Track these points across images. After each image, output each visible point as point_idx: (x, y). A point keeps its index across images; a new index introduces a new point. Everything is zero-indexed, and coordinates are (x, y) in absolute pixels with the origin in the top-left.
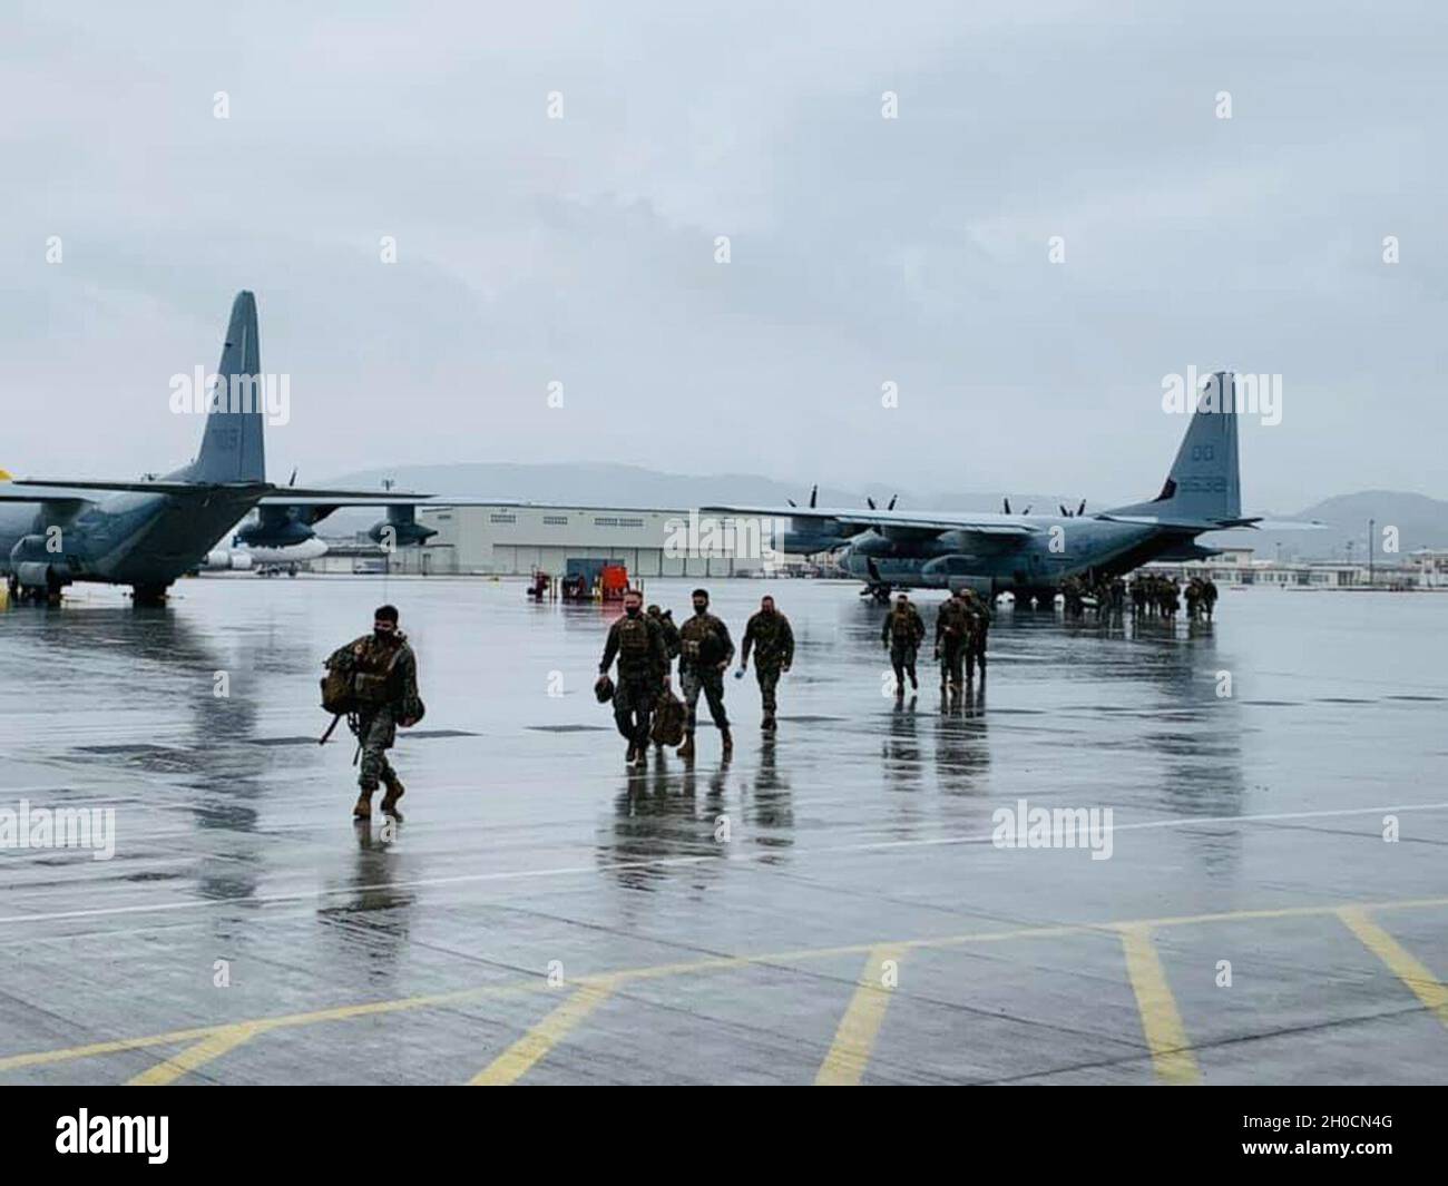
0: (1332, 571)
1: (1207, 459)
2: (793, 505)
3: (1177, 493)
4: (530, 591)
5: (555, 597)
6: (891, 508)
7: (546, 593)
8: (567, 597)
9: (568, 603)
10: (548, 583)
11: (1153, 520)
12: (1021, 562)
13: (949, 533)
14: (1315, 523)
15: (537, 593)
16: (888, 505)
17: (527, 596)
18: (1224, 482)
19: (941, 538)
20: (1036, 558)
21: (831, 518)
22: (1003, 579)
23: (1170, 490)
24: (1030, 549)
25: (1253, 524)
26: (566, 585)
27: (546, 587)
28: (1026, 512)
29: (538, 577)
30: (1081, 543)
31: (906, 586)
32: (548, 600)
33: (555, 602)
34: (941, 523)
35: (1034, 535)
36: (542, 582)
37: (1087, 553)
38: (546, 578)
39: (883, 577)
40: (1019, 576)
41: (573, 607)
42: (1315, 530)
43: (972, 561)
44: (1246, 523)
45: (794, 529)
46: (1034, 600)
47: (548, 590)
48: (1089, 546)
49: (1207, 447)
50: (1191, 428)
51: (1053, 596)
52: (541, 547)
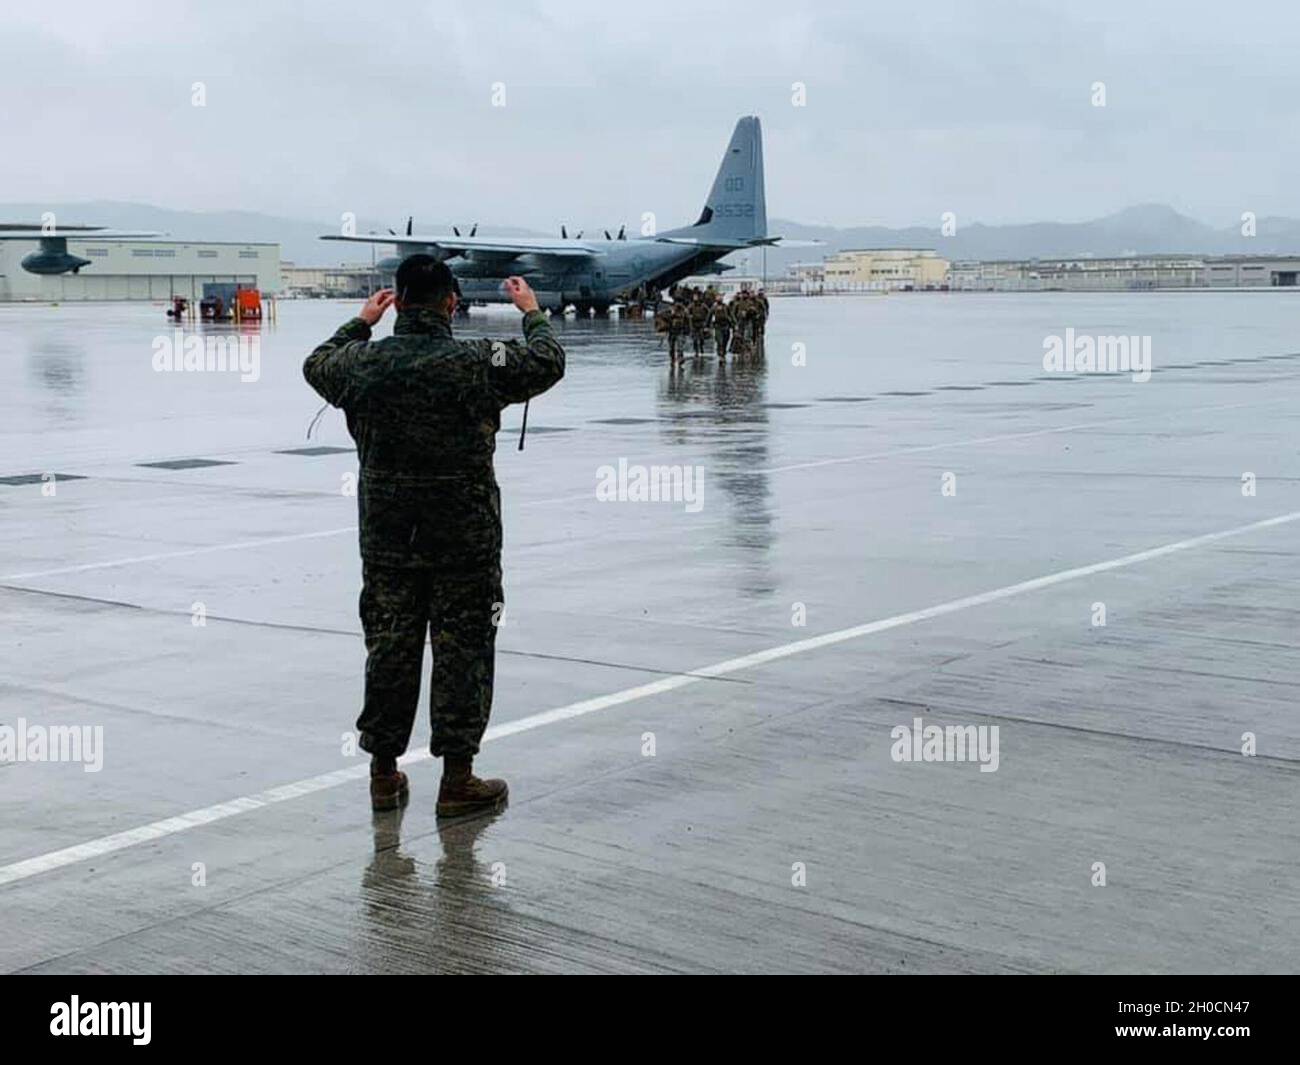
0: (738, 282)
1: (737, 190)
2: (393, 233)
3: (713, 218)
4: (170, 313)
5: (194, 318)
6: (473, 234)
7: (184, 314)
8: (205, 318)
9: (207, 322)
10: (185, 305)
11: (694, 241)
12: (586, 279)
13: (525, 256)
14: (816, 241)
15: (176, 314)
16: (470, 232)
17: (167, 317)
18: (752, 208)
19: (519, 259)
20: (598, 275)
21: (433, 244)
22: (569, 294)
23: (707, 215)
24: (593, 267)
25: (775, 243)
26: (204, 307)
27: (183, 309)
28: (579, 237)
29: (176, 301)
30: (636, 262)
31: (484, 302)
32: (187, 320)
33: (194, 322)
34: (521, 247)
35: (596, 255)
36: (181, 305)
37: (642, 270)
38: (184, 301)
39: (465, 294)
40: (585, 291)
41: (212, 324)
42: (816, 247)
43: (543, 279)
44: (770, 242)
45: (398, 254)
46: (592, 311)
47: (186, 311)
48: (643, 264)
49: (737, 179)
50: (723, 164)
51: (608, 308)
52: (128, 276)
